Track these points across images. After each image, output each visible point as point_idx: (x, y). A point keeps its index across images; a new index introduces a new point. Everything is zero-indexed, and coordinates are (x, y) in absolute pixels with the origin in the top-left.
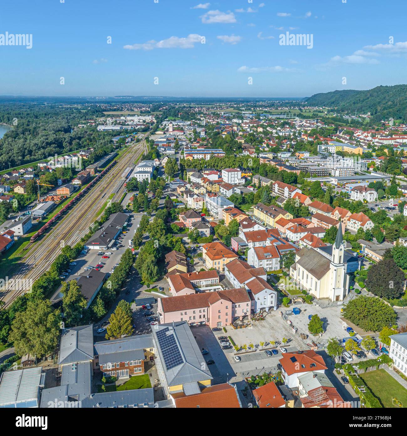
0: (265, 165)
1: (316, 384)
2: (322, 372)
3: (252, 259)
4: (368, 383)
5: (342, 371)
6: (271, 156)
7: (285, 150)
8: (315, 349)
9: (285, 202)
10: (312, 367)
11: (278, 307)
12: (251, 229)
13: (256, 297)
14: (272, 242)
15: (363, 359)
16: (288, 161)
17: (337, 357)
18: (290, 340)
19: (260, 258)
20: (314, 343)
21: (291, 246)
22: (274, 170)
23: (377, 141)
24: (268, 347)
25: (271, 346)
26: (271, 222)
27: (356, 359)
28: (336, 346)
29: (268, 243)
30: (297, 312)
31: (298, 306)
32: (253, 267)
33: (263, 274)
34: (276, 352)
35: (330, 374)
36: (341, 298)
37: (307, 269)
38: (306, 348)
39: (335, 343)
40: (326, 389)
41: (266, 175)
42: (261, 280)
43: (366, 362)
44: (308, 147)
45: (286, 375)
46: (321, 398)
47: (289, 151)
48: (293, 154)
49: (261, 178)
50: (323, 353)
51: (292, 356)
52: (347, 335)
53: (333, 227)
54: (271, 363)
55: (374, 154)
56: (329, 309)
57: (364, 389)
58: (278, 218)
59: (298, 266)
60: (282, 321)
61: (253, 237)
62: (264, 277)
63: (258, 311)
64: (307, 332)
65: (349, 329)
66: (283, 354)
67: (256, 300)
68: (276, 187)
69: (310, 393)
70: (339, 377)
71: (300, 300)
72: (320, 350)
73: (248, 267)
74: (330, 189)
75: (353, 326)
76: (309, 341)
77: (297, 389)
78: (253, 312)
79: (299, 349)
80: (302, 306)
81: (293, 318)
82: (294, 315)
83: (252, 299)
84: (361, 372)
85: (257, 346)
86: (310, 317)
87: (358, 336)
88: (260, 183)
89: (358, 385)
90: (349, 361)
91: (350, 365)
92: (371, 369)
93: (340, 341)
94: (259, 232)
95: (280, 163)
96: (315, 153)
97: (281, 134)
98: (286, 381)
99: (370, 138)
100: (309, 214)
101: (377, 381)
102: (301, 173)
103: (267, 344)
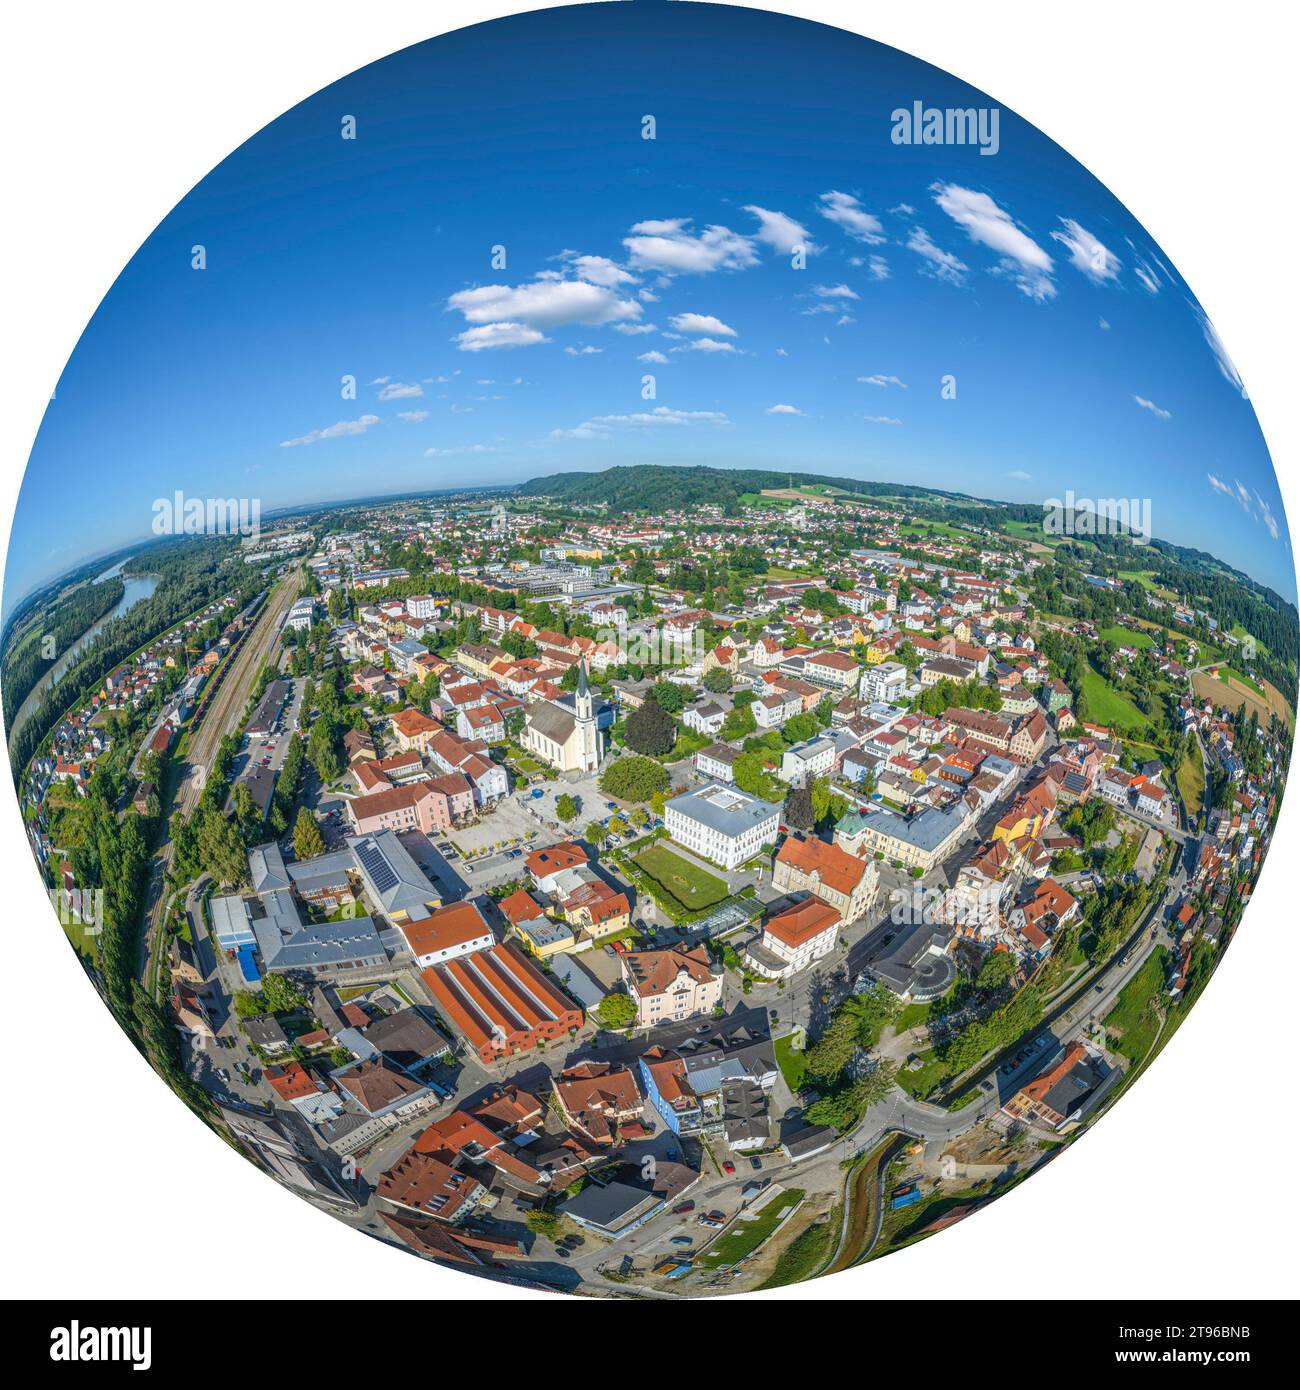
0: (467, 585)
1: (579, 881)
2: (584, 865)
3: (464, 727)
4: (643, 866)
5: (609, 859)
6: (474, 571)
7: (494, 561)
8: (571, 839)
9: (500, 638)
10: (570, 862)
11: (511, 792)
12: (457, 684)
13: (478, 782)
14: (489, 700)
15: (634, 839)
16: (499, 576)
17: (600, 843)
18: (534, 834)
19: (475, 725)
20: (567, 832)
21: (516, 703)
22: (481, 592)
23: (619, 540)
24: (506, 848)
25: (510, 845)
26: (484, 669)
27: (624, 841)
28: (597, 830)
29: (483, 702)
30: (538, 794)
31: (538, 786)
32: (468, 740)
33: (482, 748)
34: (518, 852)
35: (594, 866)
36: (595, 765)
37: (544, 733)
38: (557, 841)
39: (595, 826)
40: (592, 885)
41: (470, 600)
42: (482, 758)
43: (638, 842)
44: (527, 553)
45: (537, 878)
46: (587, 896)
47: (500, 561)
48: (506, 566)
49: (463, 604)
50: (581, 843)
51: (541, 853)
52: (610, 813)
53: (572, 667)
54: (515, 868)
55: (617, 557)
56: (580, 783)
57: (639, 874)
58: (493, 663)
59: (531, 729)
60: (520, 810)
61: (460, 695)
62: (485, 753)
63: (484, 802)
64: (556, 819)
65: (611, 805)
66: (528, 854)
67: (479, 786)
68: (486, 617)
69: (572, 894)
70: (606, 867)
71: (540, 777)
72: (577, 838)
73: (459, 740)
74: (563, 612)
75: (615, 799)
76: (560, 831)
77: (555, 892)
78: (478, 804)
79: (549, 843)
80: (545, 786)
81: (534, 803)
82: (535, 800)
83: (473, 786)
84: (632, 855)
85: (492, 849)
86: (556, 798)
87: (625, 812)
88: (462, 612)
89: (632, 871)
90: (616, 845)
91: (618, 850)
92: (644, 849)
93: (601, 822)
94: (469, 688)
95: (489, 580)
96: (537, 561)
97: (487, 538)
98: (539, 887)
99: (609, 536)
100: (538, 652)
101: (653, 861)
102: (520, 592)
103: (505, 844)
